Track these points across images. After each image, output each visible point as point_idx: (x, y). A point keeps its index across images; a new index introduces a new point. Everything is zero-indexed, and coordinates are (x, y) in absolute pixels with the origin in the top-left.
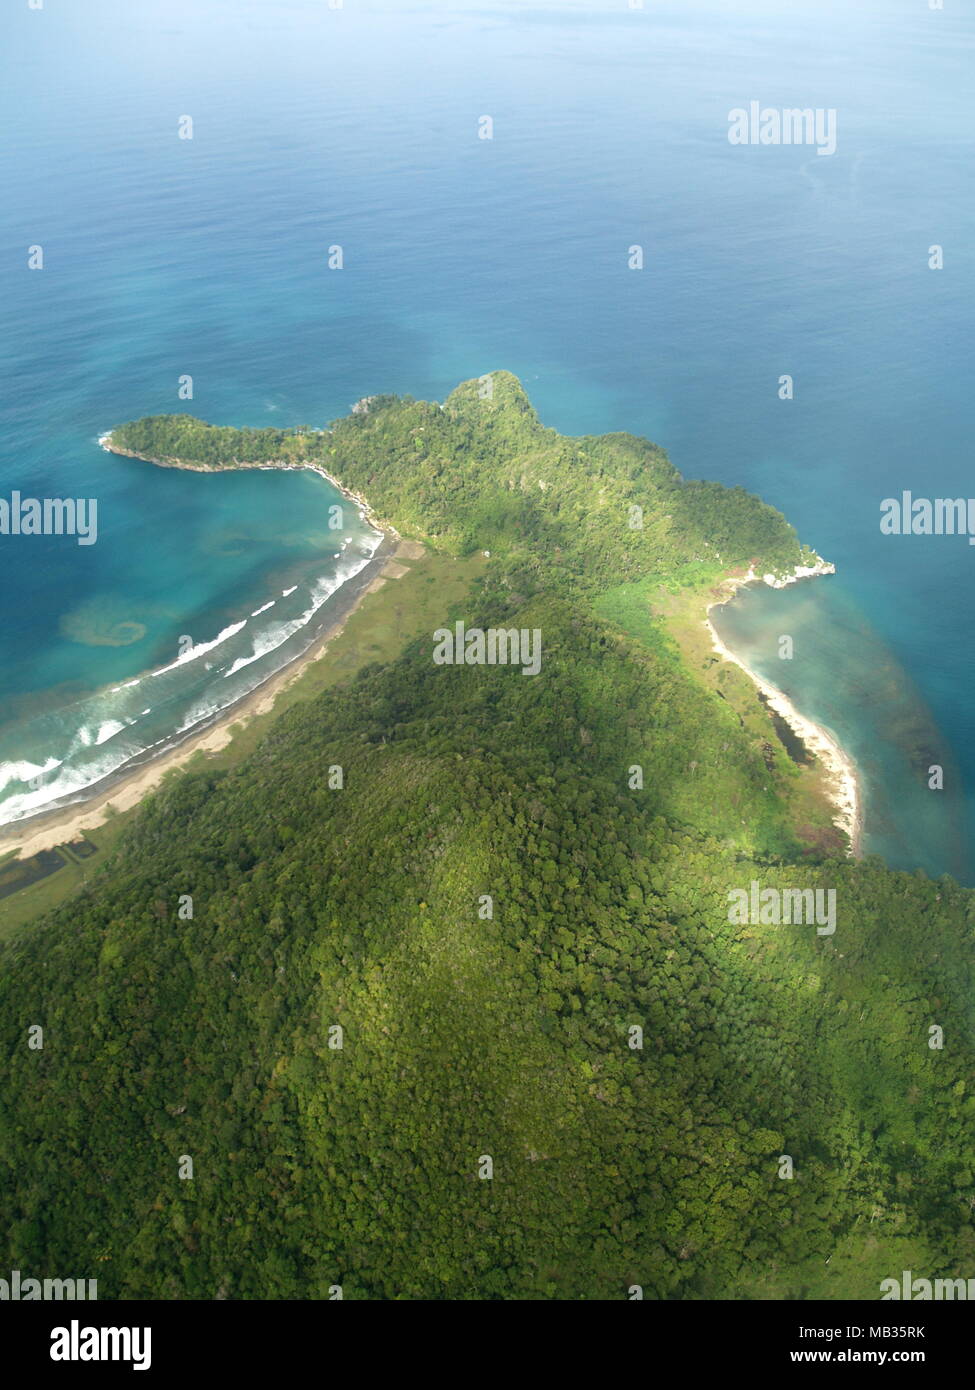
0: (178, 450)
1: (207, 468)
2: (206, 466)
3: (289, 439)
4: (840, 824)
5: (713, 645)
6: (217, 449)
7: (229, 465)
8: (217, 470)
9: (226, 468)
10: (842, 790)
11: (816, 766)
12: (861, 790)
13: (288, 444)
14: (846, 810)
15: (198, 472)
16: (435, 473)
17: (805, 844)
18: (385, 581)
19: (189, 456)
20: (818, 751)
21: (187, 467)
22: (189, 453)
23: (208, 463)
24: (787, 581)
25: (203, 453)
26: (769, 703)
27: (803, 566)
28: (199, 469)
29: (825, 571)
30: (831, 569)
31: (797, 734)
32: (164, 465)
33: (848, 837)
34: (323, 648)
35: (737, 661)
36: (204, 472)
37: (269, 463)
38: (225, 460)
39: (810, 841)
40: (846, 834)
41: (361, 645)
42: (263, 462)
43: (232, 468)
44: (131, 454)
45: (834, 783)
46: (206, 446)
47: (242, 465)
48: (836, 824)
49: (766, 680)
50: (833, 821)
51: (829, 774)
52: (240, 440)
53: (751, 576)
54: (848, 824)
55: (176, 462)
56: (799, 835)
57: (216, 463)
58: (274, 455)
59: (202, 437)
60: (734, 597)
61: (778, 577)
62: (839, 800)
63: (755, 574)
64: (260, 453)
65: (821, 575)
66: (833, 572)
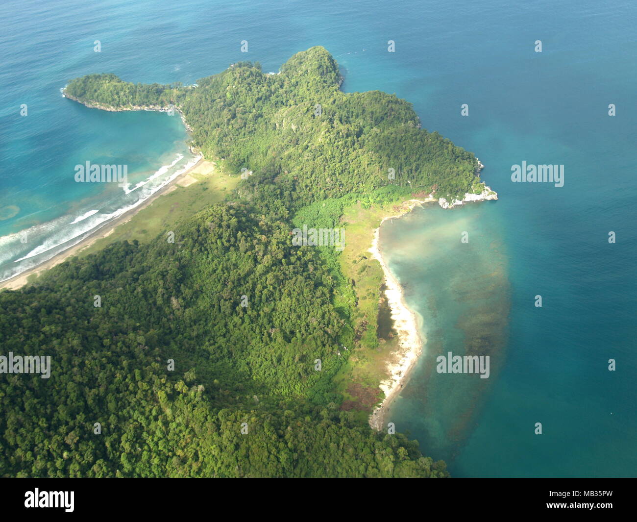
0: (97, 97)
1: (112, 109)
2: (112, 107)
3: (167, 91)
4: (384, 386)
5: (370, 246)
6: (119, 97)
7: (126, 108)
8: (119, 110)
9: (125, 109)
10: (400, 363)
11: (392, 341)
12: (417, 363)
13: (166, 95)
14: (395, 377)
15: (107, 111)
16: (229, 117)
17: (348, 398)
18: (176, 188)
19: (103, 101)
20: (401, 331)
21: (102, 108)
22: (103, 99)
23: (113, 105)
24: (455, 204)
25: (110, 99)
26: (386, 292)
27: (472, 193)
28: (108, 110)
29: (489, 198)
30: (494, 196)
31: (392, 318)
32: (90, 106)
33: (384, 397)
34: (113, 230)
35: (380, 260)
36: (111, 111)
37: (151, 107)
38: (124, 104)
39: (353, 396)
40: (384, 395)
41: (137, 229)
42: (147, 106)
43: (128, 109)
44: (74, 99)
45: (398, 356)
46: (112, 95)
47: (135, 107)
48: (381, 386)
49: (395, 275)
50: (380, 384)
51: (399, 348)
52: (135, 92)
53: (431, 198)
54: (390, 387)
55: (96, 105)
56: (347, 391)
57: (118, 105)
58: (154, 102)
59: (111, 89)
60: (408, 213)
61: (449, 201)
62: (392, 369)
63: (434, 197)
64: (145, 100)
65: (486, 200)
66: (496, 198)
